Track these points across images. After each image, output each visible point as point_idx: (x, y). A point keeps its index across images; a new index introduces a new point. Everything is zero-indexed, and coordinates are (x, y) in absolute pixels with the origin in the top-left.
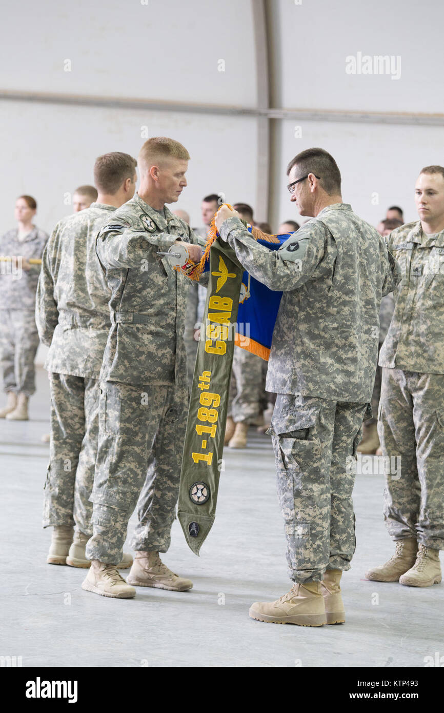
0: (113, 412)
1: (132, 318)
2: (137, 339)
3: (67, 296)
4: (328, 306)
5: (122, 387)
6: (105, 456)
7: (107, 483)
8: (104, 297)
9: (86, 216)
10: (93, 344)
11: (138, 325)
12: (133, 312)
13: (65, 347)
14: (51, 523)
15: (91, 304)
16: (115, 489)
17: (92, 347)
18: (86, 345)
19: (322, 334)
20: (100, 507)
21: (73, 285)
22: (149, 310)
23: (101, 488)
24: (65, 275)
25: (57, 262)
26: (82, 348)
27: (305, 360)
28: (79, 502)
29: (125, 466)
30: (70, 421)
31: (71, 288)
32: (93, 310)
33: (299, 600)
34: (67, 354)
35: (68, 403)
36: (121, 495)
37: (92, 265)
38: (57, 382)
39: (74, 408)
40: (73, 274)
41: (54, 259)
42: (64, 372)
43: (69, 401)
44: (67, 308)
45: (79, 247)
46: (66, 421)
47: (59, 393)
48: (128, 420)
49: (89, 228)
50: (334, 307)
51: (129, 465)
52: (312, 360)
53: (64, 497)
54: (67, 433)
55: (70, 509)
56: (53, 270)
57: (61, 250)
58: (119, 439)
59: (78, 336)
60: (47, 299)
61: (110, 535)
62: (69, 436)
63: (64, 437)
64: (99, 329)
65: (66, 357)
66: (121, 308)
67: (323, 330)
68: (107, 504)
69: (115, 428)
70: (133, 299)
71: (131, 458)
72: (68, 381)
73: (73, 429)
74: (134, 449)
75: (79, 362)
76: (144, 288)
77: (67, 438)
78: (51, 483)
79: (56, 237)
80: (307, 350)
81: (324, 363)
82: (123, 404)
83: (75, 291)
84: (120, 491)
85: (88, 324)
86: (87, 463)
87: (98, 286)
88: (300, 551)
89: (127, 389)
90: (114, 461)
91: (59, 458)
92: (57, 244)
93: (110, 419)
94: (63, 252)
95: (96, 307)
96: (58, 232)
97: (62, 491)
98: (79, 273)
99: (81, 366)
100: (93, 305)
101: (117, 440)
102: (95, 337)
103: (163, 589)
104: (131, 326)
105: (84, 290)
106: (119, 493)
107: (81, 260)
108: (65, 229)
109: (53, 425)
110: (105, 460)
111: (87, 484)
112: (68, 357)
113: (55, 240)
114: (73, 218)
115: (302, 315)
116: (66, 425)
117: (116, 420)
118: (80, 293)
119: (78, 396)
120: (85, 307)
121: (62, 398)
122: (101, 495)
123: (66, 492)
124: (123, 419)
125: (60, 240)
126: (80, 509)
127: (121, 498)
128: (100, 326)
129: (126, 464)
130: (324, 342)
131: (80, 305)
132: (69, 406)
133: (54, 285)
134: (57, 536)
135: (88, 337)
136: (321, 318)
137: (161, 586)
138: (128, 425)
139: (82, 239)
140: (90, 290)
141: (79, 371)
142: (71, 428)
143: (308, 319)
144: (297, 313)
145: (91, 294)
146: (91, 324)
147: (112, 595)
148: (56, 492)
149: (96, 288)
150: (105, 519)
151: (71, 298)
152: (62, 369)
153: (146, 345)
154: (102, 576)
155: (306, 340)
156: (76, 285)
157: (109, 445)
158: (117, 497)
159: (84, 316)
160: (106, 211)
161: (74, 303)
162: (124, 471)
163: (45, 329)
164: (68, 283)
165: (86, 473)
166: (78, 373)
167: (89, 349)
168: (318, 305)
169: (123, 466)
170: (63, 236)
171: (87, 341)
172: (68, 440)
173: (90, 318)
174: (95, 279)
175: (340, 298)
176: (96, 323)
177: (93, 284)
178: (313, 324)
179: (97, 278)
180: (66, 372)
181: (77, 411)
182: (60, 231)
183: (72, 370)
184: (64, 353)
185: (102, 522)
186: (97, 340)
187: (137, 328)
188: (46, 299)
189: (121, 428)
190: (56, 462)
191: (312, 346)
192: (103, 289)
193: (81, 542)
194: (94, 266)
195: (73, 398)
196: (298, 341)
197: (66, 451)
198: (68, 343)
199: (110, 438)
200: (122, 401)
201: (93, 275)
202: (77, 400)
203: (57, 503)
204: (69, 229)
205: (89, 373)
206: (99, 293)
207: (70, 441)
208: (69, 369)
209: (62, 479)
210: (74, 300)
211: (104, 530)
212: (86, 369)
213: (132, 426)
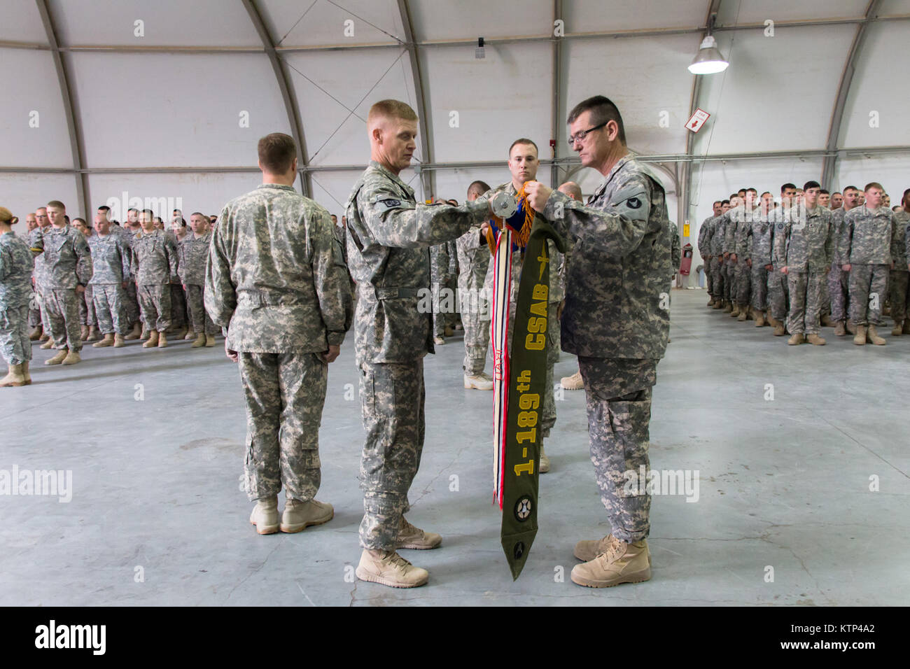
0: (383, 394)
1: (397, 293)
2: (404, 314)
3: (254, 277)
4: (651, 261)
5: (394, 368)
6: (375, 441)
7: (383, 468)
8: (296, 273)
9: (260, 197)
10: (290, 320)
11: (404, 300)
12: (397, 286)
13: (257, 327)
14: (260, 495)
15: (282, 282)
16: (392, 473)
17: (289, 323)
18: (282, 322)
19: (648, 290)
20: (378, 495)
21: (260, 265)
22: (412, 282)
23: (375, 474)
24: (247, 256)
25: (233, 244)
26: (278, 325)
27: (634, 320)
28: (288, 471)
29: (401, 448)
30: (265, 396)
31: (257, 269)
32: (284, 288)
33: (628, 559)
34: (261, 333)
35: (262, 379)
36: (400, 478)
37: (280, 244)
38: (249, 360)
39: (270, 382)
40: (258, 254)
41: (230, 242)
42: (257, 352)
43: (264, 377)
44: (254, 288)
45: (261, 228)
46: (263, 396)
47: (252, 371)
48: (402, 401)
49: (267, 208)
50: (657, 261)
51: (405, 446)
52: (642, 320)
53: (271, 469)
54: (266, 408)
55: (277, 478)
56: (230, 253)
57: (237, 232)
58: (394, 422)
59: (270, 315)
60: (225, 281)
61: (393, 522)
62: (268, 410)
63: (263, 412)
64: (292, 305)
65: (260, 337)
66: (385, 283)
67: (649, 287)
68: (386, 490)
69: (388, 411)
70: (396, 272)
71: (405, 439)
72: (263, 359)
73: (270, 403)
74: (407, 428)
75: (276, 340)
76: (406, 260)
77: (266, 412)
78: (255, 457)
79: (228, 220)
80: (635, 310)
81: (653, 321)
82: (396, 385)
83: (263, 271)
84: (399, 474)
85: (280, 301)
86: (294, 433)
87: (288, 263)
88: (637, 513)
89: (400, 368)
90: (389, 445)
91: (261, 433)
92: (231, 226)
93: (381, 402)
94: (241, 235)
95: (288, 284)
96: (230, 215)
97: (268, 464)
98: (264, 252)
99: (279, 343)
100: (284, 282)
101: (391, 423)
102: (290, 313)
103: (416, 549)
104: (397, 301)
105: (272, 269)
106: (397, 477)
107: (263, 240)
108: (239, 211)
109: (249, 403)
110: (375, 444)
111: (297, 454)
112: (263, 336)
113: (228, 223)
114: (245, 200)
115: (626, 272)
116: (264, 400)
117: (389, 403)
118: (269, 273)
119: (273, 371)
120: (276, 286)
121: (256, 375)
122: (376, 482)
123: (272, 464)
124: (397, 400)
125: (234, 222)
126: (291, 477)
127: (400, 481)
128: (293, 302)
129: (402, 445)
130: (650, 298)
131: (270, 284)
132: (264, 382)
133: (231, 267)
134: (267, 507)
135: (283, 314)
136: (644, 274)
137: (413, 546)
138: (402, 406)
139: (261, 220)
140: (279, 269)
141: (277, 348)
142: (269, 402)
143: (632, 277)
144: (622, 272)
145: (281, 273)
146: (282, 301)
147: (408, 585)
148: (262, 466)
149: (286, 266)
150: (387, 507)
151: (260, 278)
152: (255, 349)
153: (413, 320)
154: (387, 564)
155: (633, 299)
156: (263, 265)
157: (381, 429)
158: (396, 481)
159: (274, 295)
160: (281, 191)
161: (263, 282)
162: (400, 453)
163: (222, 311)
164: (253, 264)
165: (295, 443)
166: (274, 350)
167: (285, 325)
168: (642, 261)
169: (398, 448)
170: (238, 217)
171: (282, 318)
172: (267, 414)
173: (281, 295)
174: (283, 257)
175: (660, 251)
176: (288, 299)
177: (282, 262)
178: (637, 281)
179: (286, 256)
180: (261, 351)
181: (274, 386)
182: (232, 213)
183: (268, 349)
184: (256, 332)
185: (383, 511)
186: (293, 316)
187: (403, 303)
188: (222, 282)
189: (396, 410)
190: (260, 438)
191: (639, 305)
192: (293, 266)
193: (295, 508)
194: (281, 245)
195: (267, 373)
196: (625, 301)
197: (267, 425)
198: (260, 323)
199: (382, 421)
200: (395, 382)
201: (282, 254)
202: (272, 375)
203: (264, 476)
204: (244, 211)
205: (289, 349)
206: (290, 270)
207: (270, 415)
208: (265, 348)
209: (267, 452)
210: (263, 280)
211: (387, 518)
212: (284, 345)
213: (406, 406)
